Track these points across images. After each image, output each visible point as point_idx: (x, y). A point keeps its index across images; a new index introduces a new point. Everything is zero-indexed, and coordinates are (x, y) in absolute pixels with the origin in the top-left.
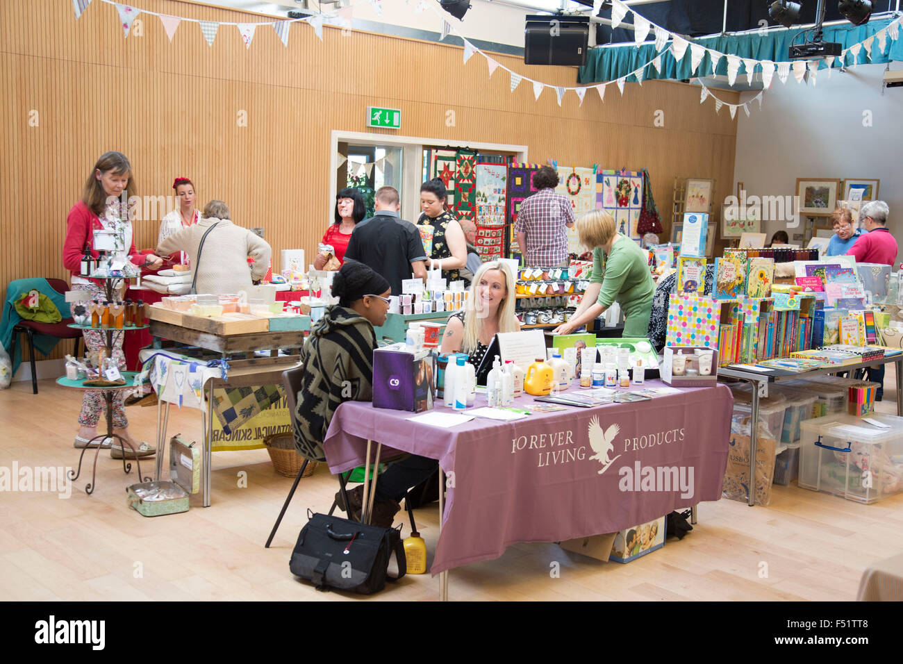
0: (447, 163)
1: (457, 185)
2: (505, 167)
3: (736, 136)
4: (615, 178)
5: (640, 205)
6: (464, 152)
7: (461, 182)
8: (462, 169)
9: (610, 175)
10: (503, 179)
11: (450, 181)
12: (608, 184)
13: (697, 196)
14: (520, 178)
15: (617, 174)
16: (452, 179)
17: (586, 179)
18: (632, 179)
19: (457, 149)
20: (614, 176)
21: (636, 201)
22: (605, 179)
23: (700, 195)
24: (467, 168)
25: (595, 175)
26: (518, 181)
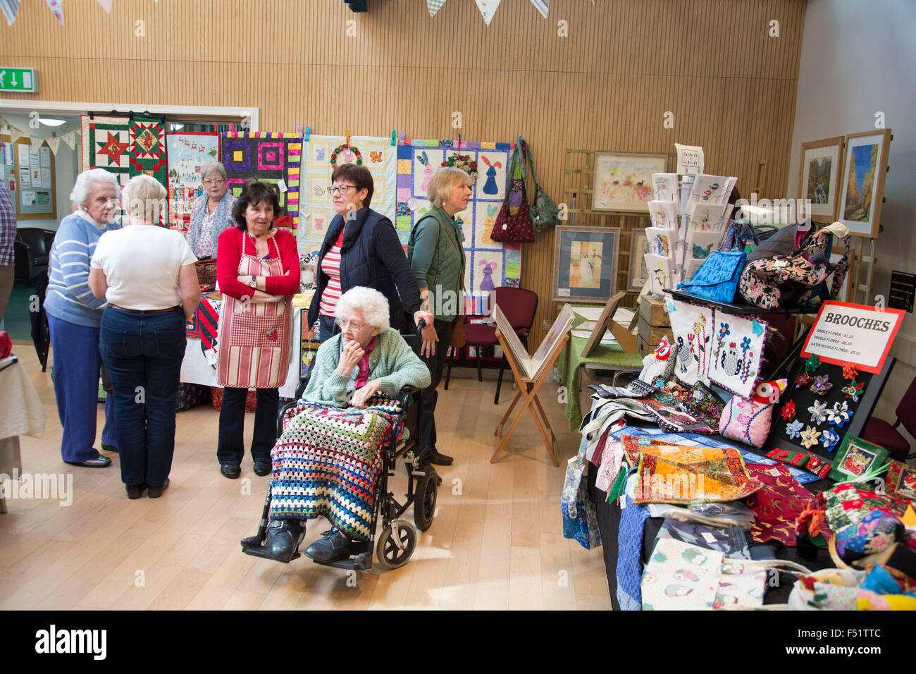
0: (114, 133)
1: (132, 161)
2: (217, 137)
3: (796, 80)
4: (441, 152)
5: (501, 194)
6: (139, 118)
7: (140, 157)
8: (140, 141)
9: (428, 148)
10: (212, 153)
11: (121, 157)
12: (424, 160)
13: (628, 184)
14: (241, 152)
15: (445, 145)
16: (126, 153)
17: (373, 153)
18: (480, 154)
19: (131, 115)
20: (438, 148)
21: (490, 187)
22: (418, 153)
23: (635, 181)
24: (148, 139)
25: (395, 149)
26: (238, 156)
